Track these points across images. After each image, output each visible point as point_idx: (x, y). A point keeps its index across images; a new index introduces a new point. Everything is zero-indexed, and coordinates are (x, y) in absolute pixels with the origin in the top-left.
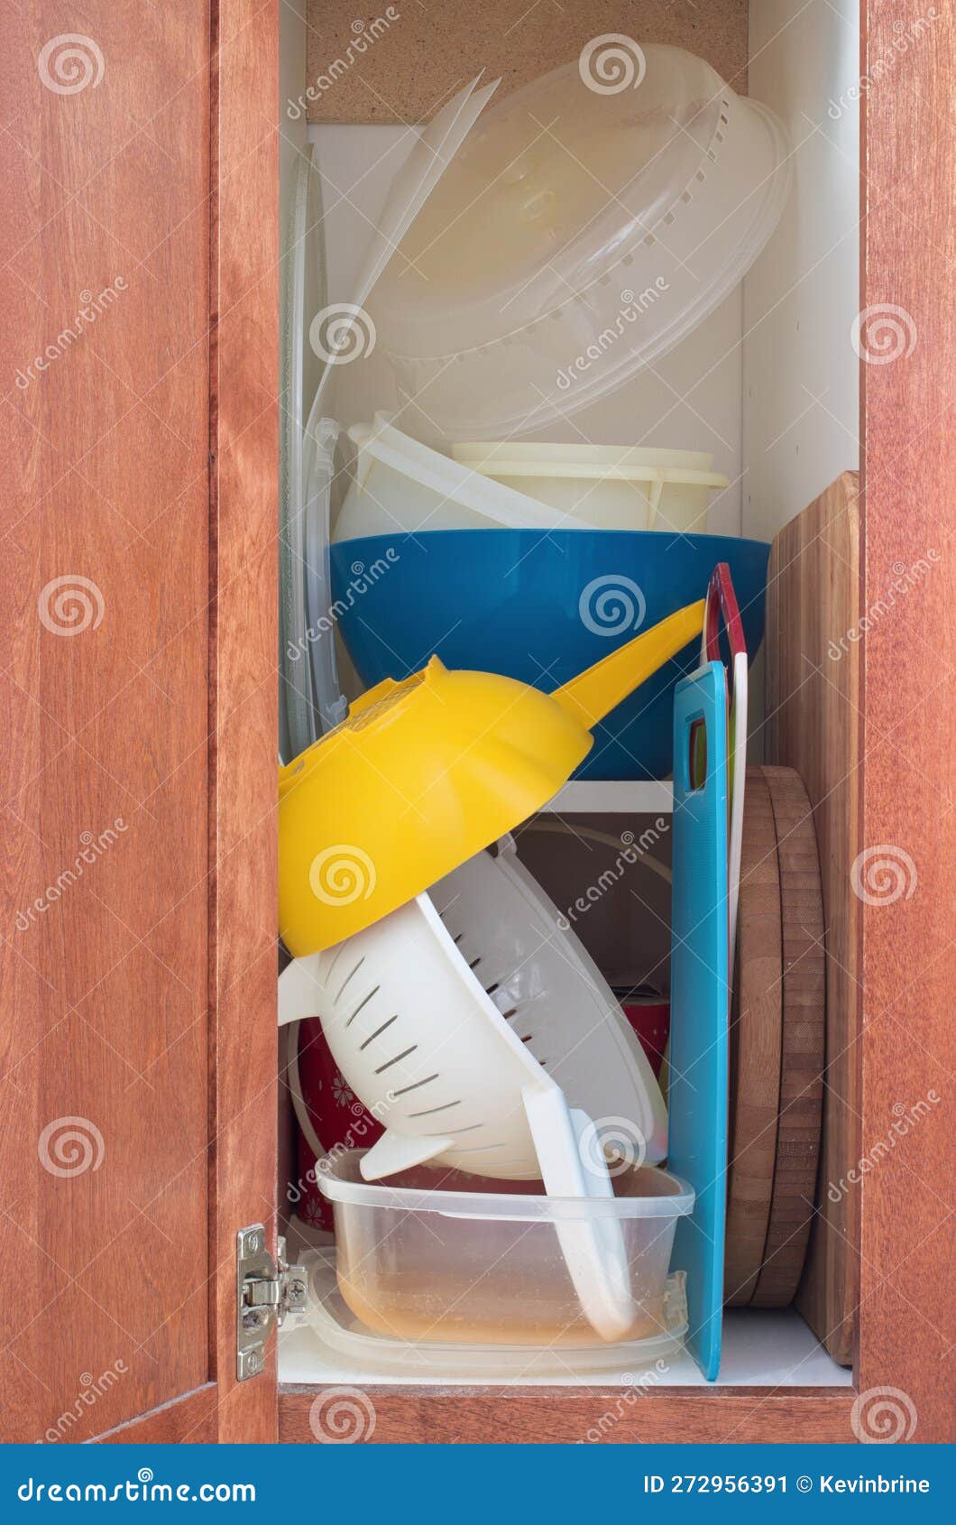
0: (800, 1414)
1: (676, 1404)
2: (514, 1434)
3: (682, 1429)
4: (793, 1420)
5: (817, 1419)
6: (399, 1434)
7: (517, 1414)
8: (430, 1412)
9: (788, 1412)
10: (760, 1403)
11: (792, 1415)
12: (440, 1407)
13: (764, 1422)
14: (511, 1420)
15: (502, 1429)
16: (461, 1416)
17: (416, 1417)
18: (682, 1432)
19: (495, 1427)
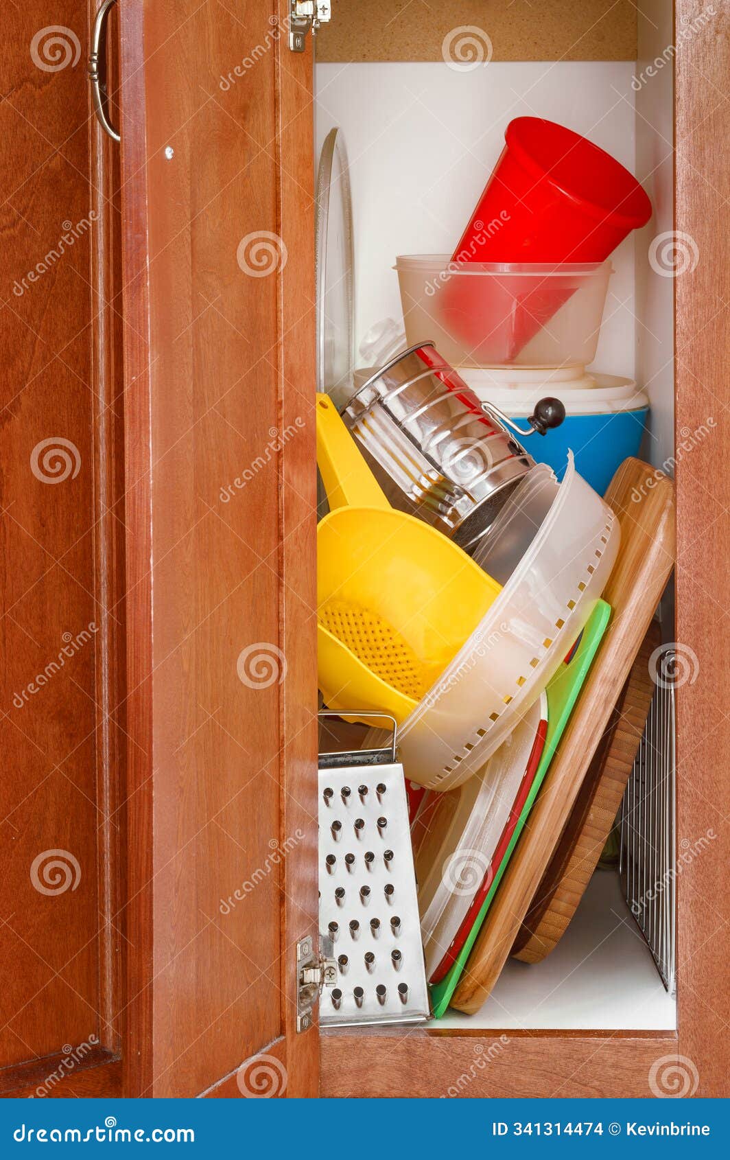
0: (641, 1049)
1: (565, 1043)
2: (465, 1061)
3: (569, 1058)
4: (637, 1053)
5: (652, 1052)
6: (394, 1061)
7: (466, 1048)
8: (413, 1047)
9: (634, 1048)
10: (617, 1042)
11: (636, 1050)
12: (419, 1044)
13: (620, 1054)
14: (463, 1052)
15: (458, 1058)
16: (432, 1050)
17: (404, 1051)
18: (569, 1060)
19: (453, 1057)
